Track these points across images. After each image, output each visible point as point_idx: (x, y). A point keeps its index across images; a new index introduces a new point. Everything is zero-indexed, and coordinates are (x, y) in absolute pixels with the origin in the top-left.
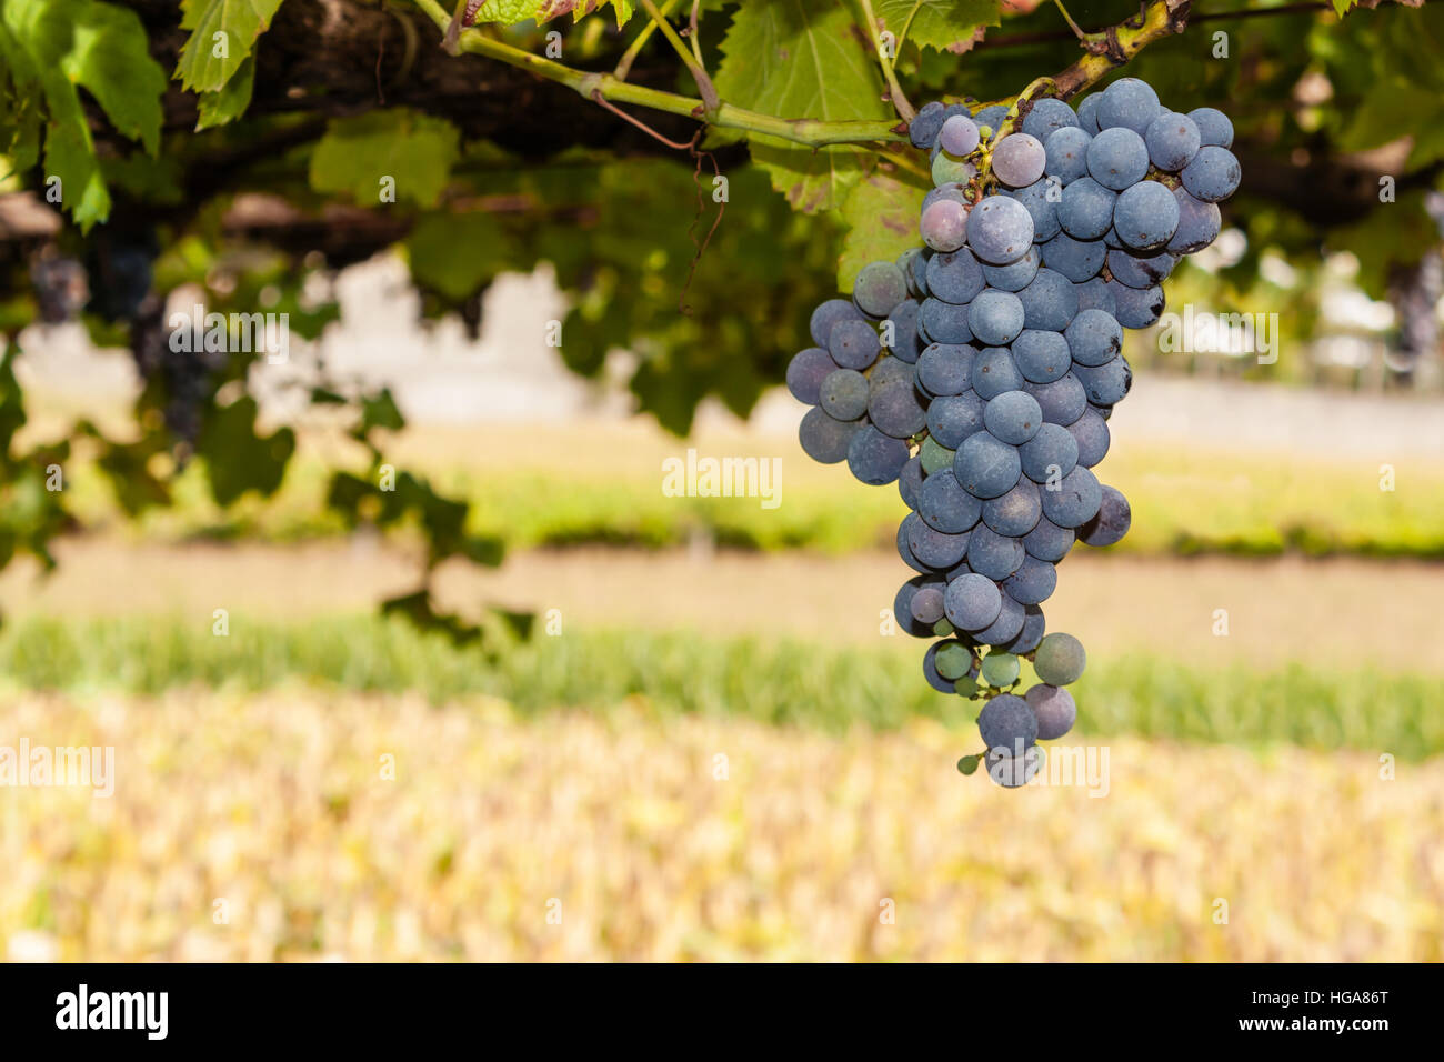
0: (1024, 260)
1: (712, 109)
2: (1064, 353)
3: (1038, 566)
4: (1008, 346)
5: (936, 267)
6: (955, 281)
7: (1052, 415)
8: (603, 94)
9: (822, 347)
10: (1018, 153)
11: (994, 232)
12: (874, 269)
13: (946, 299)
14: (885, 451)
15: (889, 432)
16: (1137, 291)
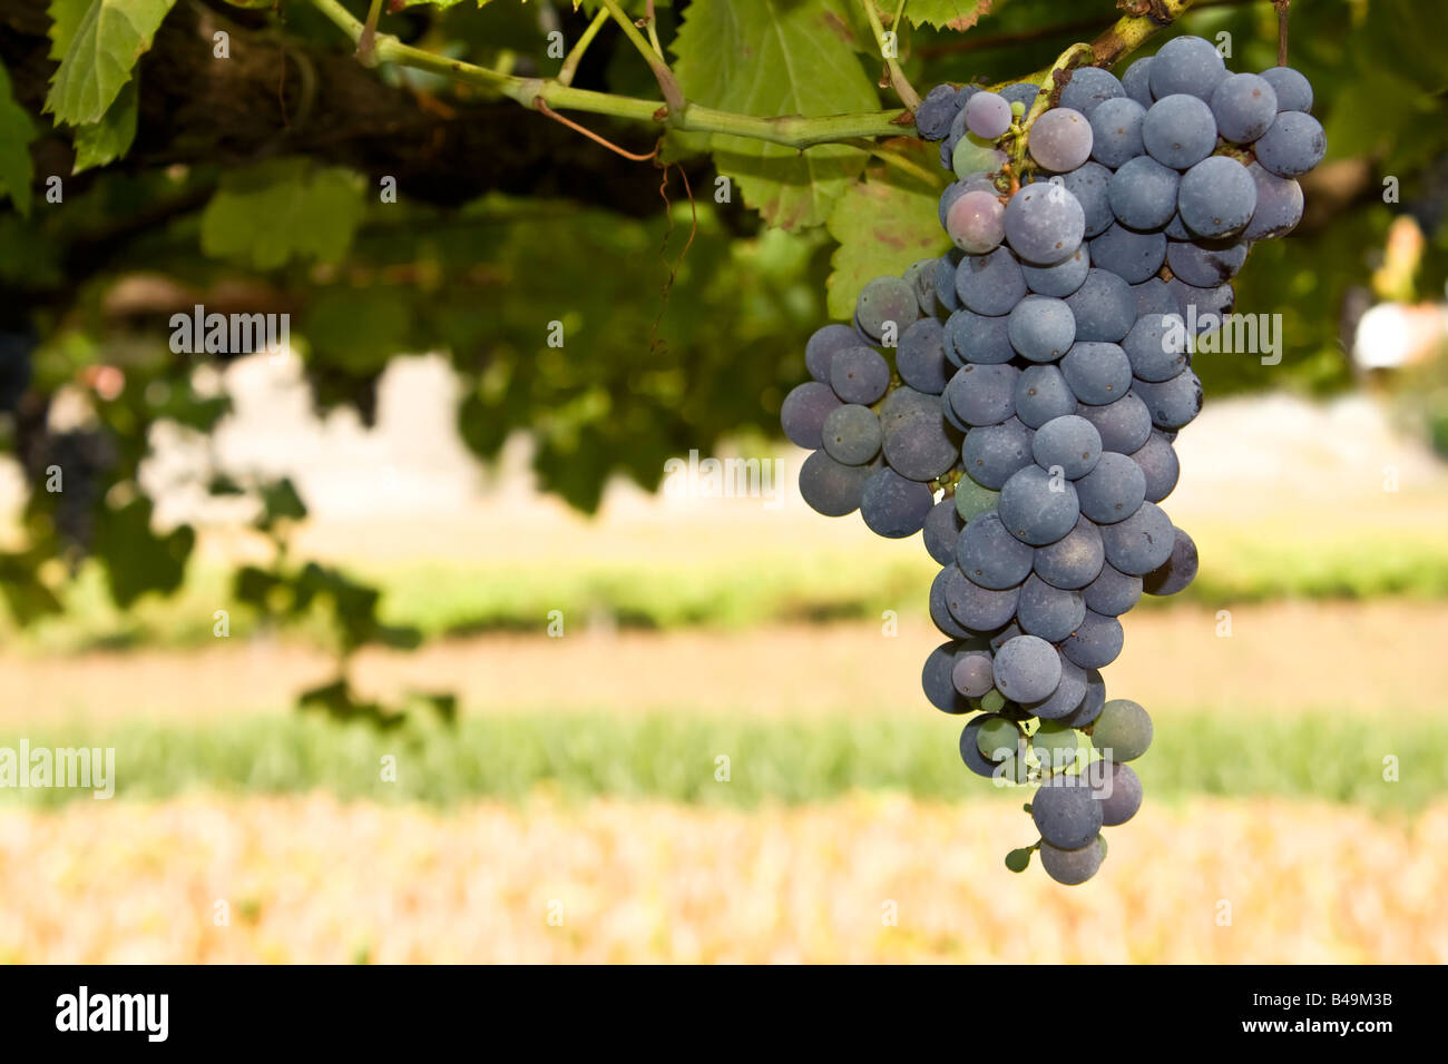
0: (1073, 259)
1: (678, 110)
2: (1124, 368)
3: (1101, 622)
4: (1056, 363)
5: (968, 272)
6: (993, 288)
7: (1113, 443)
8: (547, 102)
9: (821, 381)
10: (1060, 131)
11: (1040, 226)
12: (880, 286)
13: (982, 310)
14: (905, 497)
15: (909, 474)
16: (1203, 291)
